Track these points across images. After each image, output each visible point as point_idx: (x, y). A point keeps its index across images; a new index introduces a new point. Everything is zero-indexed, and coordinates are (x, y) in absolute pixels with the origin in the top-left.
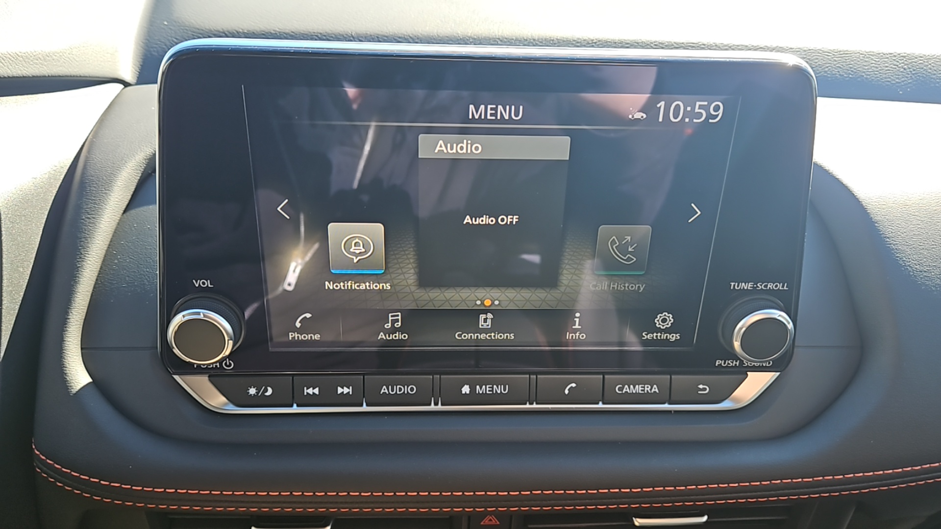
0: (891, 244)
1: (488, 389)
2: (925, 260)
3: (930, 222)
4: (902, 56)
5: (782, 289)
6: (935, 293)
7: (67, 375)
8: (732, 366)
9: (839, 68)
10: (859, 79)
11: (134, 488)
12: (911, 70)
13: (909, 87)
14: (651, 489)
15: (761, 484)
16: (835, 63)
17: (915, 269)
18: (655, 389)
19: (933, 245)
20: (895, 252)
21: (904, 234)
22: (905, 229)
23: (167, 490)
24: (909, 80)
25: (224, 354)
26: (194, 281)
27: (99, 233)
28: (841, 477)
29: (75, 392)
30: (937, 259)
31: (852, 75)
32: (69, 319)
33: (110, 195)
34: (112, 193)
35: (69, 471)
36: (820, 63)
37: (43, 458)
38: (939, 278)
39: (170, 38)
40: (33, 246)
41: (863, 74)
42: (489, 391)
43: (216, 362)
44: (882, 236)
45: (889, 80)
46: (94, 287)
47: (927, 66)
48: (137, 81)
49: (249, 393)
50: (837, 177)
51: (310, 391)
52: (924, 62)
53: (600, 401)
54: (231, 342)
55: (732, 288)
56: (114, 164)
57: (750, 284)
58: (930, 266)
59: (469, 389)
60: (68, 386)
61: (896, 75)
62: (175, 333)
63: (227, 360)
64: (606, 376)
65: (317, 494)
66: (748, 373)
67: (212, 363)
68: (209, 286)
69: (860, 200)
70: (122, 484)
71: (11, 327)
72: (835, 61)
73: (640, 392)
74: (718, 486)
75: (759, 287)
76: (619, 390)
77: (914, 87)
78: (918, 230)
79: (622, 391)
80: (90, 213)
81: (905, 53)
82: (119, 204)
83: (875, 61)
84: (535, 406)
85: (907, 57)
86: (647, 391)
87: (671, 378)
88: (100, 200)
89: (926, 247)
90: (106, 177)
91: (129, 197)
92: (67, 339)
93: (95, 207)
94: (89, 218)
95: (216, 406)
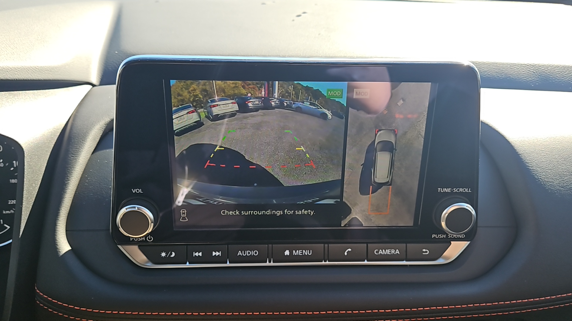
0: (529, 167)
1: (300, 252)
2: (549, 175)
3: (551, 154)
4: (532, 66)
5: (468, 192)
6: (557, 194)
7: (58, 245)
8: (442, 238)
9: (496, 73)
10: (508, 79)
11: (94, 311)
12: (538, 73)
13: (537, 83)
14: (397, 310)
15: (461, 307)
16: (494, 70)
17: (544, 181)
18: (398, 252)
19: (554, 167)
20: (532, 171)
21: (537, 161)
22: (537, 158)
23: (113, 312)
24: (537, 79)
25: (148, 231)
26: (132, 190)
27: (78, 165)
28: (509, 302)
29: (62, 255)
30: (557, 175)
31: (504, 76)
32: (60, 213)
33: (85, 144)
34: (86, 142)
35: (56, 301)
36: (485, 70)
37: (42, 294)
38: (558, 186)
39: (119, 60)
40: (42, 172)
41: (510, 76)
42: (301, 253)
43: (143, 237)
44: (524, 162)
45: (525, 79)
46: (74, 196)
47: (547, 71)
48: (100, 84)
49: (161, 255)
50: (497, 130)
51: (197, 254)
52: (545, 68)
53: (366, 259)
54: (152, 224)
55: (439, 191)
56: (88, 126)
57: (449, 189)
58: (552, 178)
59: (289, 253)
60: (58, 252)
61: (529, 76)
62: (121, 219)
63: (150, 236)
64: (369, 245)
65: (201, 314)
66: (452, 242)
67: (140, 238)
68: (141, 192)
69: (510, 142)
70: (87, 309)
71: (27, 218)
72: (494, 68)
73: (389, 254)
74: (437, 308)
75: (454, 191)
76: (376, 252)
77: (540, 83)
78: (545, 159)
79: (378, 253)
80: (74, 154)
81: (533, 64)
82: (90, 148)
83: (517, 68)
84: (327, 263)
85: (535, 66)
86: (393, 253)
87: (406, 246)
88: (79, 146)
89: (550, 168)
90: (83, 134)
91: (96, 145)
92: (58, 224)
93: (76, 150)
94: (73, 157)
95: (142, 264)
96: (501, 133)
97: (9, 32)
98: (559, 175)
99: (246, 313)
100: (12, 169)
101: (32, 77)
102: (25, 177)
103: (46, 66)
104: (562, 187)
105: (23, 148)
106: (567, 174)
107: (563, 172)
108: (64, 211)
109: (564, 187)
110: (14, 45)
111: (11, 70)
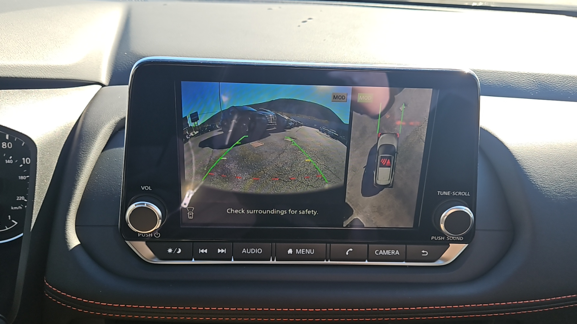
0: (527, 172)
1: (302, 251)
2: (546, 181)
3: (548, 161)
4: (532, 75)
5: (467, 195)
6: (553, 200)
7: (68, 239)
8: (441, 240)
9: (497, 81)
10: (508, 87)
11: (102, 304)
12: (538, 82)
13: (536, 92)
14: (396, 309)
15: (459, 307)
16: (495, 78)
17: (541, 186)
18: (397, 253)
19: (550, 173)
20: (529, 177)
21: (534, 167)
22: (534, 164)
23: (121, 305)
24: (537, 87)
25: (156, 227)
26: (142, 187)
27: (89, 162)
29: (71, 249)
30: (553, 181)
31: (505, 85)
32: (70, 208)
33: (95, 142)
34: (97, 140)
35: (65, 294)
36: (487, 78)
37: (51, 287)
38: (555, 192)
39: (128, 61)
40: (53, 168)
41: (511, 84)
42: (303, 252)
43: (150, 233)
44: (522, 168)
45: (525, 87)
46: (84, 192)
47: (547, 80)
48: (109, 84)
49: (168, 251)
50: (496, 136)
51: (202, 251)
52: (545, 78)
53: (366, 259)
54: (160, 220)
55: (439, 194)
56: (98, 125)
57: (448, 192)
58: (549, 184)
59: (292, 251)
60: (68, 246)
61: (529, 85)
62: (130, 215)
63: (157, 232)
64: (370, 245)
65: (205, 308)
66: (450, 244)
67: (148, 234)
68: (150, 189)
69: (509, 149)
70: (95, 302)
71: (38, 212)
72: (495, 77)
73: (389, 254)
74: (434, 308)
75: (453, 194)
76: (377, 253)
77: (539, 92)
78: (542, 165)
79: (379, 253)
80: (84, 151)
81: (533, 73)
82: (100, 146)
83: (517, 77)
84: (329, 262)
85: (535, 76)
86: (393, 254)
87: (406, 247)
88: (90, 144)
89: (547, 175)
90: (94, 132)
91: (106, 143)
92: (68, 219)
93: (87, 148)
94: (83, 154)
95: (149, 259)
96: (500, 139)
97: (23, 32)
98: (555, 181)
99: (250, 309)
100: (21, 166)
101: (45, 75)
102: (37, 173)
103: (59, 65)
104: (558, 193)
105: (36, 144)
106: (564, 180)
107: (559, 178)
108: (74, 206)
109: (560, 192)
110: (28, 44)
111: (25, 68)
